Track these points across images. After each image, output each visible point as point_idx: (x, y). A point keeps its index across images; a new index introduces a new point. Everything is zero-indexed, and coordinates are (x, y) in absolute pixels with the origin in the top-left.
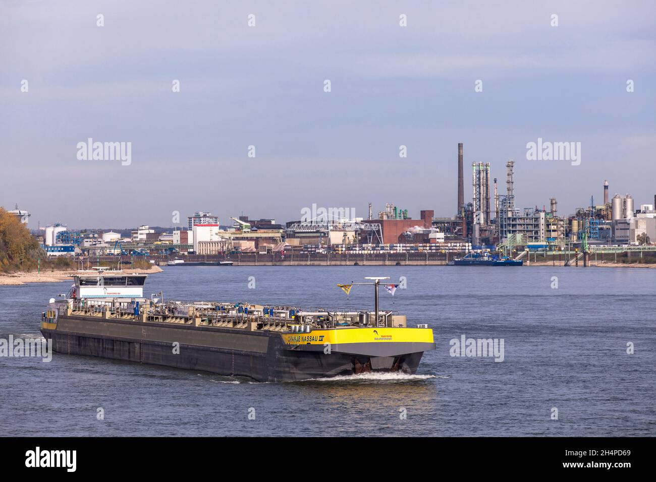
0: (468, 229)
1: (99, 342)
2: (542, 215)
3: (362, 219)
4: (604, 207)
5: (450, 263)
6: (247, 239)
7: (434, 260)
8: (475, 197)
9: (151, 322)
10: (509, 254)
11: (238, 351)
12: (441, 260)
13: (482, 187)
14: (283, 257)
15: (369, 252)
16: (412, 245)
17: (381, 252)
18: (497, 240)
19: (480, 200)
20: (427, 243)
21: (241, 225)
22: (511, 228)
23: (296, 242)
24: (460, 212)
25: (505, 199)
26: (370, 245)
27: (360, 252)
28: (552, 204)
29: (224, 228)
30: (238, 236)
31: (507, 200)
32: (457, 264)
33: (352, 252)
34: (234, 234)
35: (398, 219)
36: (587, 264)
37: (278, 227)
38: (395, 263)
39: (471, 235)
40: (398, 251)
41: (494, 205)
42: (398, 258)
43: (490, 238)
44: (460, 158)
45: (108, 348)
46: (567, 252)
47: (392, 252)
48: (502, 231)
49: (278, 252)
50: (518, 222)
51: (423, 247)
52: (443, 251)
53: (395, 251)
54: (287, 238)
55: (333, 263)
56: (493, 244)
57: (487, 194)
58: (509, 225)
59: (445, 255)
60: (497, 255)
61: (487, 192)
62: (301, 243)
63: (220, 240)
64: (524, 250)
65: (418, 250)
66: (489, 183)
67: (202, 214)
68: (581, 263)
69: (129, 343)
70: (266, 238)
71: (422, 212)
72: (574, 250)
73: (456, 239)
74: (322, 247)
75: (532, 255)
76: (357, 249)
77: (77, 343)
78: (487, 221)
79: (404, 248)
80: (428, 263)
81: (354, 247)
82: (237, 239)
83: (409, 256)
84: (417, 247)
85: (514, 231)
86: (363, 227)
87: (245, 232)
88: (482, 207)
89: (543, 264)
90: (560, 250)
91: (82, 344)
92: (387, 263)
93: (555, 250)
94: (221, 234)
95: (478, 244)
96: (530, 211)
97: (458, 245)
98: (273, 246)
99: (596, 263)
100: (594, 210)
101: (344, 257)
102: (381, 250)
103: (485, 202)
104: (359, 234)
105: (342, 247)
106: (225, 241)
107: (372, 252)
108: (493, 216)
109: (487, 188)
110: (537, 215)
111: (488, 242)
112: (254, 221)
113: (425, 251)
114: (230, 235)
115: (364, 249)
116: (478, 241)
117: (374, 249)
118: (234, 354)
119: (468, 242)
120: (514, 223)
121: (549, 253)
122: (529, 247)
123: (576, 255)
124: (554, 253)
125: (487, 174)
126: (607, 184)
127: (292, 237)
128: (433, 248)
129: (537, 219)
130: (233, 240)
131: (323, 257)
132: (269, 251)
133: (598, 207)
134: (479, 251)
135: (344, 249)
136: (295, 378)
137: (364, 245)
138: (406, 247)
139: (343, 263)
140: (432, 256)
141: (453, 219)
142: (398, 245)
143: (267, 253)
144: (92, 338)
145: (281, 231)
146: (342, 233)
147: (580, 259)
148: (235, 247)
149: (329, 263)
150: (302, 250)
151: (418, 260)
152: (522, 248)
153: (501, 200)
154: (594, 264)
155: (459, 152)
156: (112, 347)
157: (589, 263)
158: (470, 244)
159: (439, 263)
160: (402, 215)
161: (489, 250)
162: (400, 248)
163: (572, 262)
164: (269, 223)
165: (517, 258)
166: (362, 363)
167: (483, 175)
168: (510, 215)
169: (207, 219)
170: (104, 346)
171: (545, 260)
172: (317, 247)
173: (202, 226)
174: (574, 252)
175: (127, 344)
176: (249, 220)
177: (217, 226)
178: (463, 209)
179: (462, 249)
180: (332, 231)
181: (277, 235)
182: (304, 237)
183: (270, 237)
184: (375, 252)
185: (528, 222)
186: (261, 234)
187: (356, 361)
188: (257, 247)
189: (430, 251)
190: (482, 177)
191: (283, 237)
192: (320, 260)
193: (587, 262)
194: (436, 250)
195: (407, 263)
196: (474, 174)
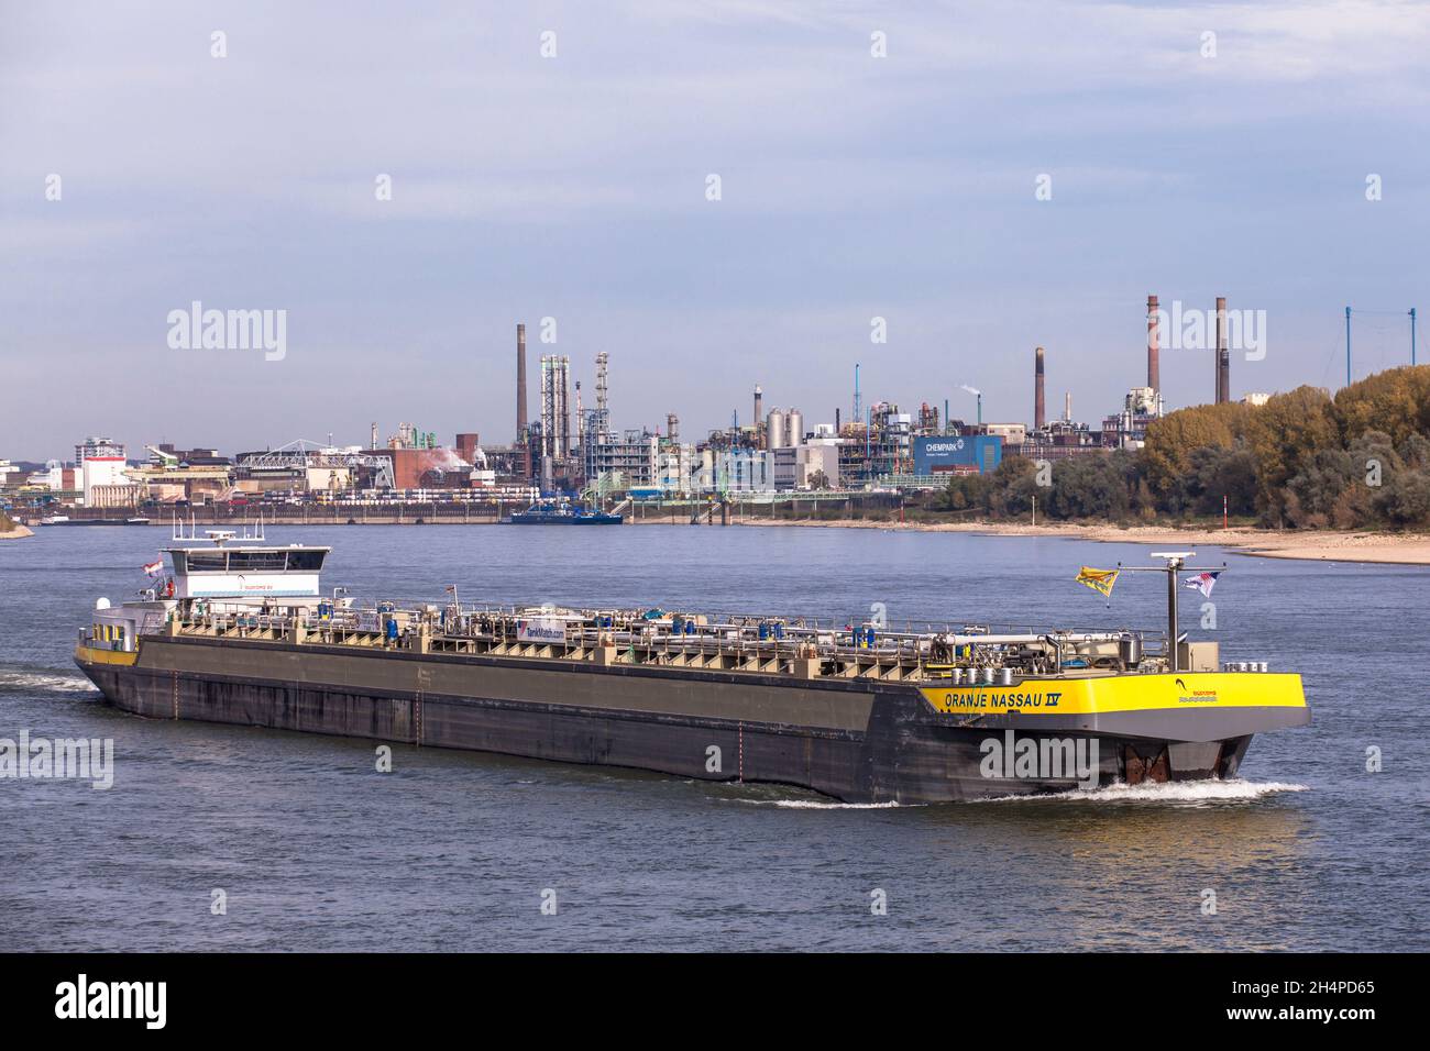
0: (534, 463)
1: (273, 696)
2: (654, 441)
3: (360, 448)
4: (754, 429)
5: (505, 520)
6: (172, 481)
7: (479, 515)
8: (544, 412)
9: (445, 653)
10: (600, 504)
11: (763, 724)
12: (490, 515)
13: (556, 396)
14: (231, 510)
15: (372, 502)
16: (443, 491)
17: (392, 502)
18: (581, 482)
19: (553, 418)
20: (466, 487)
21: (161, 458)
22: (603, 463)
23: (252, 486)
24: (521, 438)
25: (594, 416)
26: (374, 490)
27: (358, 503)
28: (670, 423)
29: (134, 463)
30: (157, 476)
31: (596, 418)
32: (516, 521)
33: (344, 502)
34: (150, 473)
35: (419, 448)
36: (727, 521)
37: (223, 462)
38: (414, 520)
39: (539, 474)
40: (420, 501)
41: (577, 426)
42: (419, 513)
43: (570, 480)
44: (521, 348)
45: (302, 710)
46: (695, 502)
47: (410, 502)
48: (589, 468)
49: (222, 503)
50: (615, 453)
51: (461, 493)
52: (494, 501)
53: (415, 501)
54: (238, 479)
55: (314, 520)
56: (574, 489)
57: (564, 408)
58: (601, 457)
59: (495, 507)
60: (581, 507)
61: (564, 403)
62: (260, 488)
63: (128, 483)
64: (625, 499)
65: (451, 498)
66: (568, 390)
67: (97, 442)
68: (717, 519)
69: (374, 699)
70: (203, 479)
71: (458, 436)
72: (707, 499)
73: (514, 480)
74: (295, 495)
75: (638, 508)
76: (353, 497)
77: (203, 695)
78: (565, 452)
79: (430, 496)
80: (468, 519)
81: (347, 494)
82: (156, 481)
83: (438, 509)
84: (450, 493)
85: (608, 468)
86: (362, 461)
87: (169, 470)
88: (556, 429)
89: (656, 521)
90: (683, 498)
91: (220, 698)
92: (402, 520)
93: (675, 499)
94: (130, 474)
95: (550, 489)
96: (635, 435)
97: (518, 490)
98: (214, 492)
99: (741, 519)
100: (738, 434)
101: (331, 510)
102: (392, 498)
103: (561, 420)
104: (355, 473)
105: (328, 494)
106: (136, 486)
107: (377, 502)
108: (574, 443)
109: (564, 397)
110: (646, 442)
111: (566, 486)
112: (184, 453)
113: (465, 501)
114: (144, 475)
115: (363, 498)
116: (550, 484)
117: (379, 497)
118: (745, 730)
119: (533, 485)
120: (609, 454)
121: (666, 503)
122: (633, 493)
123: (709, 506)
124: (674, 503)
125: (564, 374)
126: (759, 391)
127: (246, 479)
128: (476, 495)
129: (645, 448)
130: (150, 483)
131: (296, 511)
132: (208, 500)
133: (745, 429)
134: (552, 500)
135: (331, 498)
136: (961, 792)
137: (364, 491)
138: (432, 494)
139: (331, 520)
140: (476, 509)
141: (509, 448)
142: (420, 491)
143: (206, 503)
144: (253, 686)
145: (228, 468)
146: (328, 472)
147: (716, 513)
148: (152, 495)
149: (306, 520)
150: (262, 500)
151: (451, 515)
152: (622, 496)
153: (587, 416)
154: (738, 520)
155: (519, 339)
156: (318, 707)
157: (731, 520)
158: (537, 489)
159: (486, 519)
160: (426, 443)
161: (567, 498)
162: (423, 496)
163: (704, 518)
164: (208, 455)
165: (614, 511)
166: (1144, 758)
167: (557, 376)
168: (602, 441)
169: (107, 449)
170: (291, 705)
171: (659, 515)
172: (287, 495)
173: (98, 459)
174: (706, 502)
175: (367, 702)
176: (175, 449)
177: (123, 459)
178: (526, 433)
179: (524, 498)
180: (311, 467)
181: (222, 474)
182: (265, 478)
183: (209, 479)
184: (382, 502)
185: (632, 452)
186: (196, 473)
187: (1129, 752)
188: (188, 493)
189: (472, 501)
190: (556, 379)
191: (231, 478)
192: (291, 516)
193: (727, 517)
194: (481, 498)
195: (435, 519)
196: (544, 375)
